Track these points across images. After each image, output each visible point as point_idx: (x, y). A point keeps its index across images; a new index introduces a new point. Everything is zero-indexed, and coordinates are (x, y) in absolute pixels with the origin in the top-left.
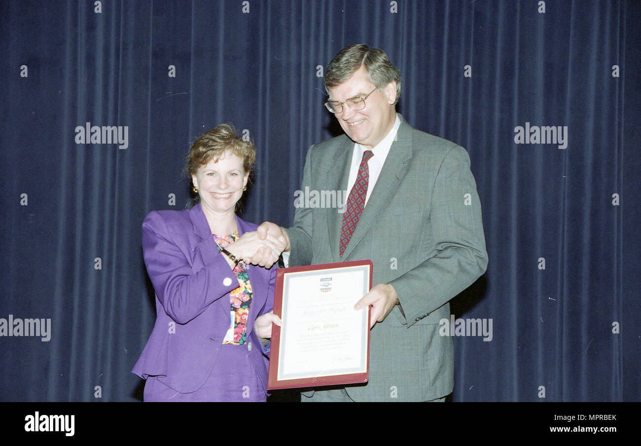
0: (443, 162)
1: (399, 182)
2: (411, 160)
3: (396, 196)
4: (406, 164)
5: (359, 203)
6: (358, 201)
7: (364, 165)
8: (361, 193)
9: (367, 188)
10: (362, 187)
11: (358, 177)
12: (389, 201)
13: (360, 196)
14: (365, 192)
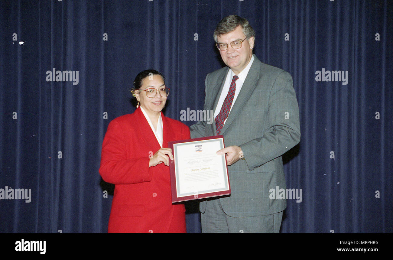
0: (275, 81)
1: (252, 92)
2: (258, 80)
3: (249, 101)
4: (256, 83)
5: (228, 105)
6: (228, 104)
7: (233, 84)
8: (230, 100)
9: (233, 97)
10: (231, 96)
11: (229, 91)
12: (245, 103)
13: (229, 101)
14: (232, 99)
